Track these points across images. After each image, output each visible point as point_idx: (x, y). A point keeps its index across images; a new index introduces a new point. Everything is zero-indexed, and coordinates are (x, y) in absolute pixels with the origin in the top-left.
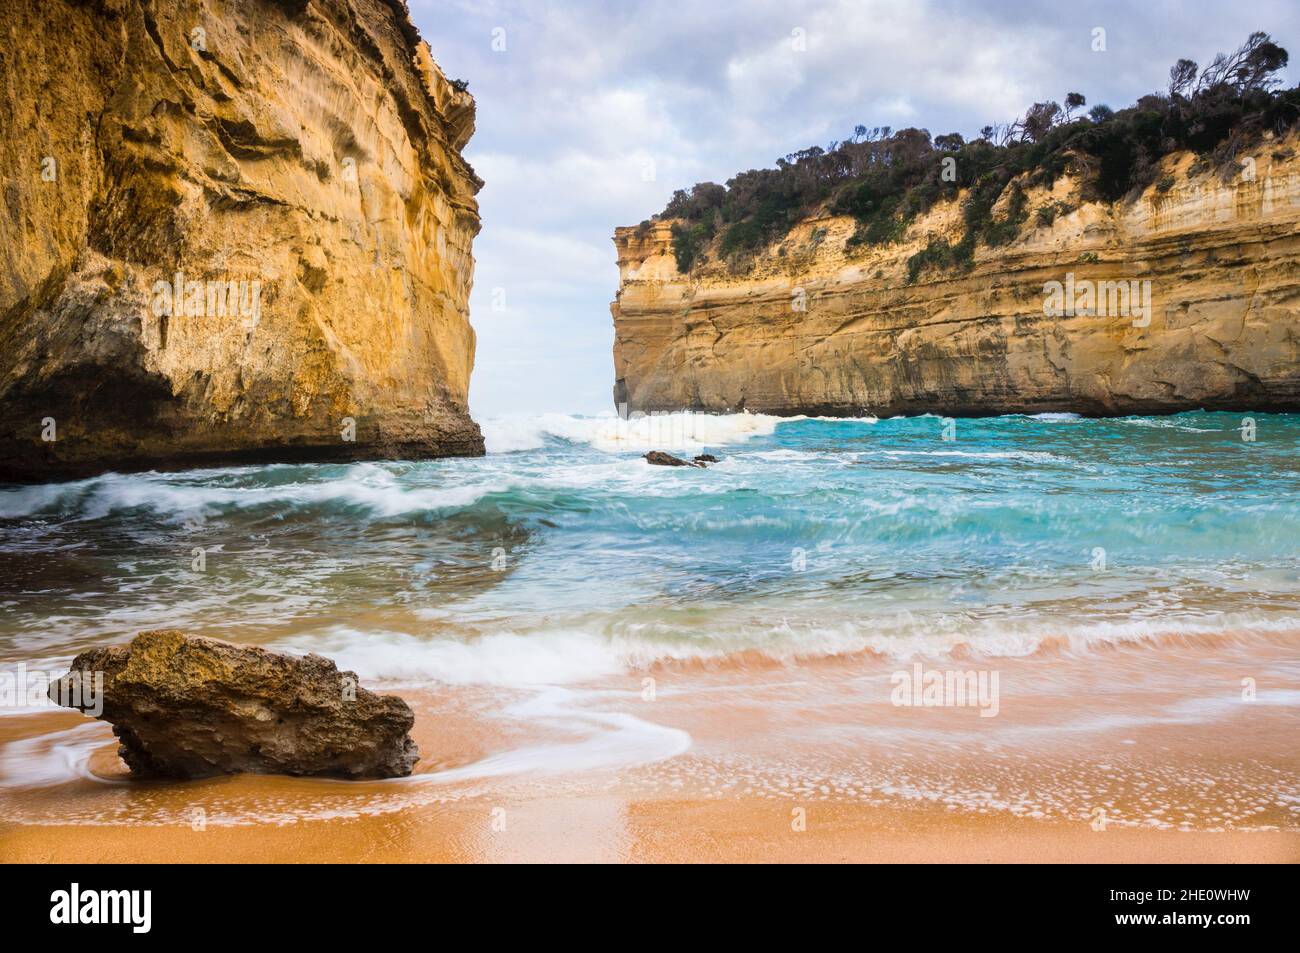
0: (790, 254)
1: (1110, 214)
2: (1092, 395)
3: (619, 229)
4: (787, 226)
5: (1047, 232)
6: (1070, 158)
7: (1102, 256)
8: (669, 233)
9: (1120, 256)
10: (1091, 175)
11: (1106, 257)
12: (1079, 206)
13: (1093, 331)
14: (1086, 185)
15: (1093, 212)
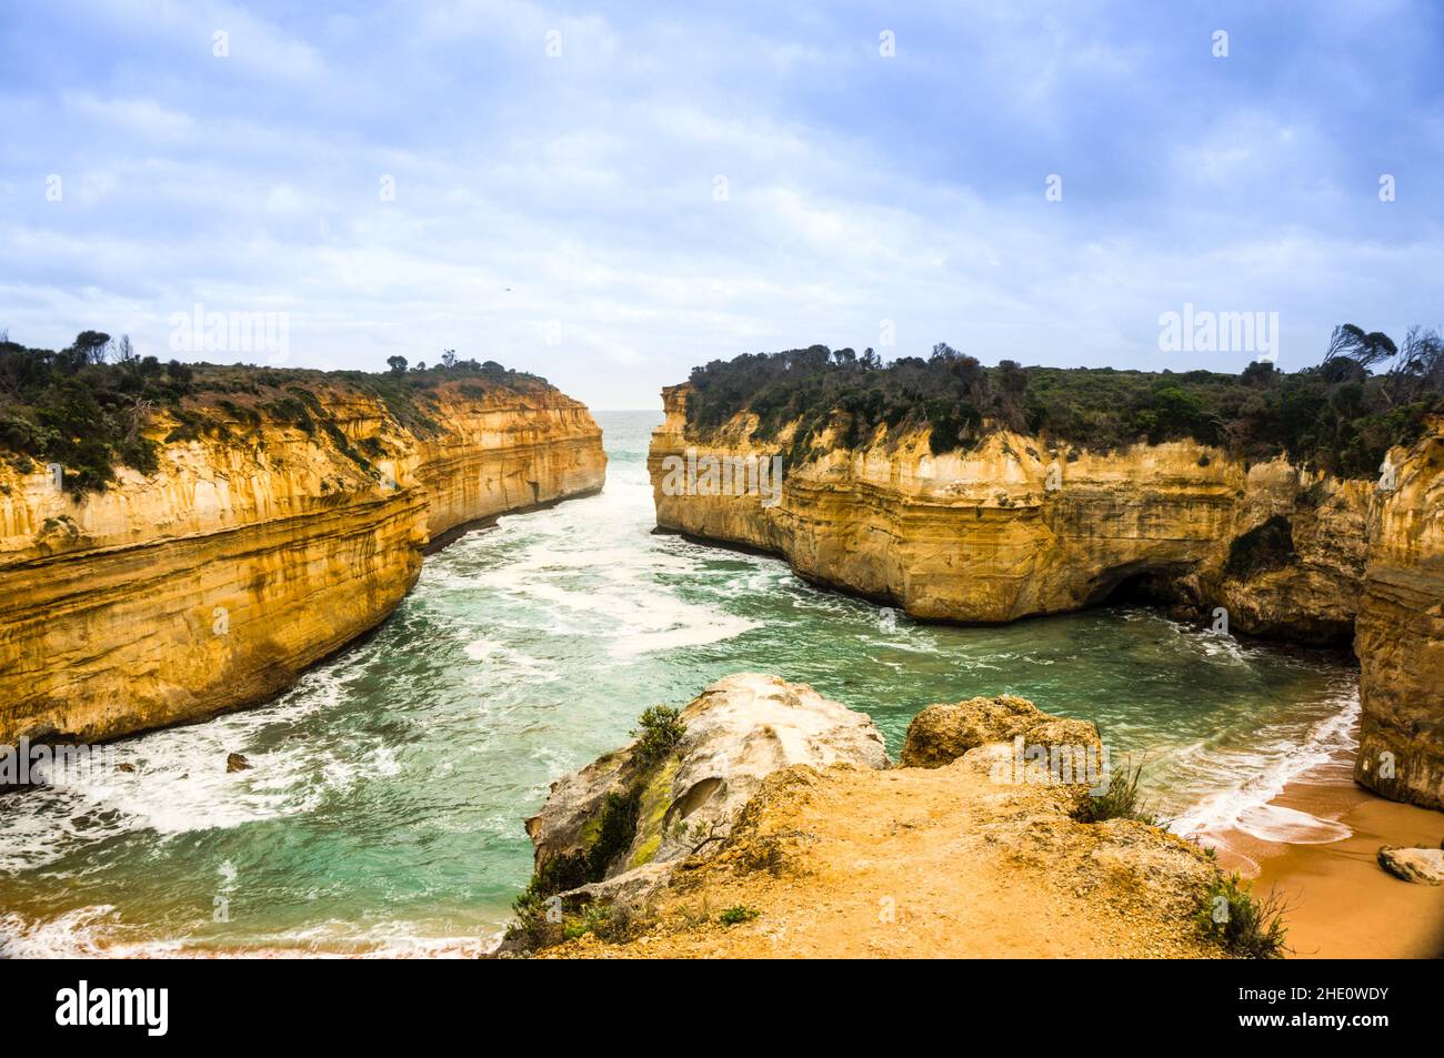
0: (729, 434)
1: (849, 457)
2: (825, 576)
3: (664, 389)
4: (731, 415)
5: (813, 465)
6: (834, 415)
7: (837, 488)
8: (684, 399)
9: (848, 488)
10: (843, 429)
11: (840, 489)
12: (832, 451)
13: (830, 536)
14: (838, 436)
15: (839, 455)
